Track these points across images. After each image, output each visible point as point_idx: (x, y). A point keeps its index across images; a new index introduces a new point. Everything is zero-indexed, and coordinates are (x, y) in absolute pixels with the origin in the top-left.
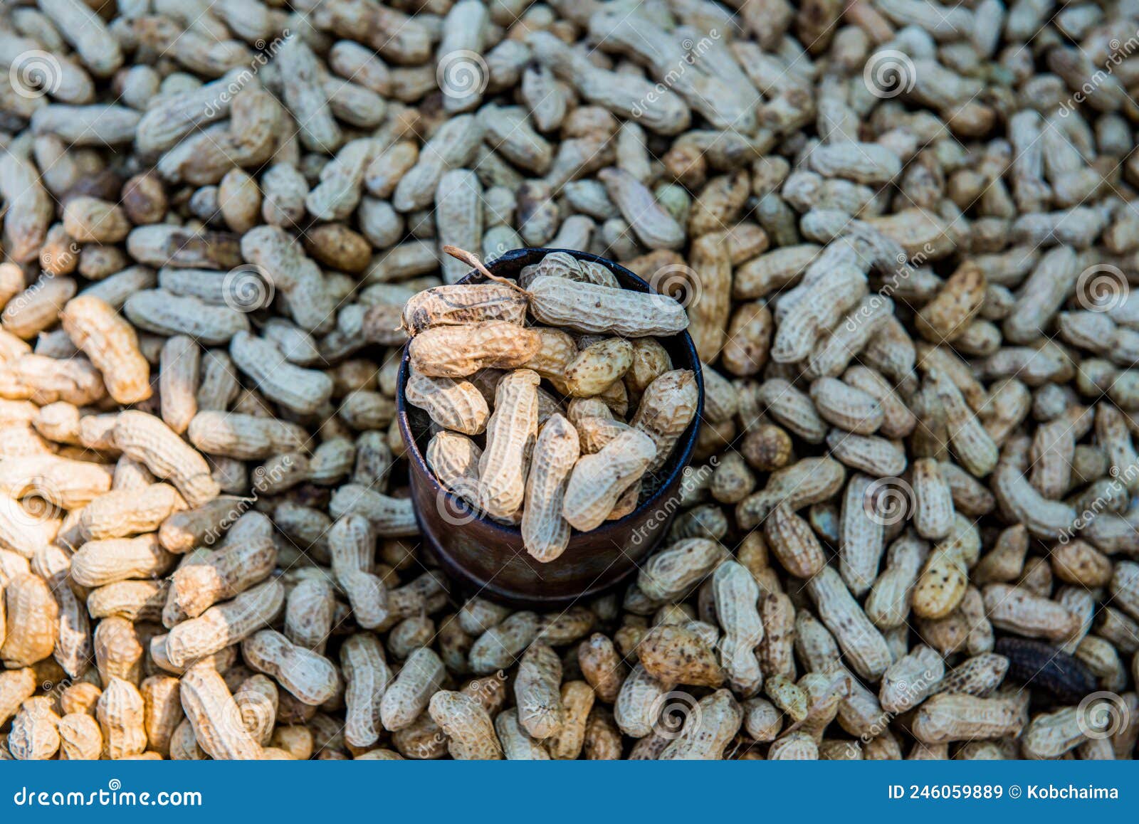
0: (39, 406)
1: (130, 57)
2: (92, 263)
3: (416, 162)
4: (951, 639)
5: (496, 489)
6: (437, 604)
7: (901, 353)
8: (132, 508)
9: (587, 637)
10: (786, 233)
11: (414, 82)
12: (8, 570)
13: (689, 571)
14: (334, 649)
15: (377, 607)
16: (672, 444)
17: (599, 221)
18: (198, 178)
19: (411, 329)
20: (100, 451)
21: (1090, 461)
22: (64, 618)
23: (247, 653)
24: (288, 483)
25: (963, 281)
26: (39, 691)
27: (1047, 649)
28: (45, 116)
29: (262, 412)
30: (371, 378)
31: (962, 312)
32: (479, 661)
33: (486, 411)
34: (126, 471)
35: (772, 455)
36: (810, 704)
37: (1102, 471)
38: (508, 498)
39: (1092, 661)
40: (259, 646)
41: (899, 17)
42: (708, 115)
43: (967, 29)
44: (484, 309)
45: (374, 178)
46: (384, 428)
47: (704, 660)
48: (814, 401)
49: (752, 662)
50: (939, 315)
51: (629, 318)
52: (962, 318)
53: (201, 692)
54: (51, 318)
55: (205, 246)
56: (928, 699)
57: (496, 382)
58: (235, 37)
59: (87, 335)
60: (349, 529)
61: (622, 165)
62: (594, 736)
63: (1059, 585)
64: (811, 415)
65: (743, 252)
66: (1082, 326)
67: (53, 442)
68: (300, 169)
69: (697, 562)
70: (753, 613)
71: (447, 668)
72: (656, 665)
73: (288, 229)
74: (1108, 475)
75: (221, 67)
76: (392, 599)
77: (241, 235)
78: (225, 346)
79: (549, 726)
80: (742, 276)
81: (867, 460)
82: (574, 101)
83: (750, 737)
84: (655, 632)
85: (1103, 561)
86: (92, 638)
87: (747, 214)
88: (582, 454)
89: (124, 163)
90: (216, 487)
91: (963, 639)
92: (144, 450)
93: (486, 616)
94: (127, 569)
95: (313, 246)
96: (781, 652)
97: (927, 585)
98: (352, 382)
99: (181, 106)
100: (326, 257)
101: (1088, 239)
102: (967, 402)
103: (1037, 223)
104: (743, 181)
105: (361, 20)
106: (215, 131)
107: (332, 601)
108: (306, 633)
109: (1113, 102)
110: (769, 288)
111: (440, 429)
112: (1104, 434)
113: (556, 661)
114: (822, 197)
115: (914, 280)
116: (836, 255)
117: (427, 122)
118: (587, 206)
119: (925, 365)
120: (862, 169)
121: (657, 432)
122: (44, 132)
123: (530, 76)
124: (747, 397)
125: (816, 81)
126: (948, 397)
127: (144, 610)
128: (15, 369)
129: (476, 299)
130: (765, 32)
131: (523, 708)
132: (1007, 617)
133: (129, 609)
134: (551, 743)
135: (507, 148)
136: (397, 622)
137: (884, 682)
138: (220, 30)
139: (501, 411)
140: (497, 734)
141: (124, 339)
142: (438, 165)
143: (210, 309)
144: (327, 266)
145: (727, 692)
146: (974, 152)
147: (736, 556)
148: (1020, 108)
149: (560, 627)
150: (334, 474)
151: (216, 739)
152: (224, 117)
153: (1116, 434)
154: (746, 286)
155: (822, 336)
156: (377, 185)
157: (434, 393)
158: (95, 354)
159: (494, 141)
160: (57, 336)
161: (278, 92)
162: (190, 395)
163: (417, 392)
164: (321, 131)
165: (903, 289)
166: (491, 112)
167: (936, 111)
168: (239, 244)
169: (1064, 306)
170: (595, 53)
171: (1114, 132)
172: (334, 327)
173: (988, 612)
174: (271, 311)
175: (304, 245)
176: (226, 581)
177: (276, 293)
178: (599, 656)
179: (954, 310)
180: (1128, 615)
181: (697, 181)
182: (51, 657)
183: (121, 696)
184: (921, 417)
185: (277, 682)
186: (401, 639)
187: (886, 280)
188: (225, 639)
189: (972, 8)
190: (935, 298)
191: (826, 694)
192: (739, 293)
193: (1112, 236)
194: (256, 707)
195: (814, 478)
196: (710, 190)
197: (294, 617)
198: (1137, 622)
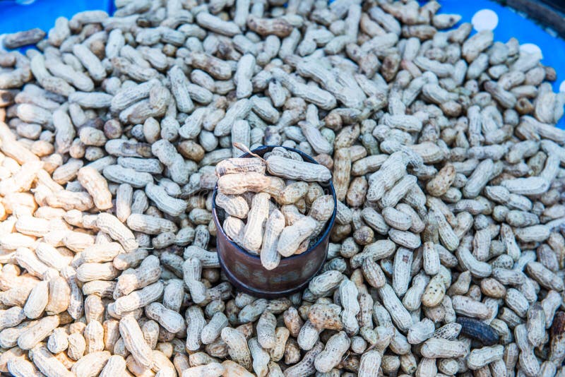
0: (66, 211)
1: (109, 74)
2: (90, 154)
3: (224, 117)
4: (437, 315)
5: (251, 239)
6: (226, 295)
7: (420, 199)
8: (102, 251)
9: (287, 309)
10: (374, 150)
11: (225, 87)
12: (51, 275)
13: (330, 283)
14: (183, 311)
15: (201, 295)
16: (323, 225)
17: (298, 143)
18: (134, 121)
19: (219, 175)
20: (90, 229)
21: (497, 247)
22: (73, 295)
23: (147, 311)
24: (167, 244)
25: (446, 171)
26: (61, 325)
27: (478, 322)
28: (74, 95)
29: (157, 215)
30: (202, 204)
31: (445, 183)
32: (242, 318)
33: (248, 208)
34: (100, 237)
36: (378, 338)
37: (502, 251)
38: (255, 242)
39: (497, 329)
40: (152, 308)
41: (423, 67)
42: (343, 102)
43: (451, 73)
44: (249, 168)
45: (206, 122)
46: (207, 224)
47: (335, 318)
48: (383, 216)
49: (355, 321)
50: (436, 184)
51: (307, 173)
52: (445, 185)
53: (128, 325)
54: (73, 176)
55: (137, 148)
56: (427, 340)
57: (252, 197)
58: (153, 67)
59: (87, 182)
60: (191, 263)
61: (307, 120)
62: (288, 349)
63: (484, 297)
64: (383, 223)
65: (356, 156)
66: (495, 192)
67: (71, 225)
68: (176, 119)
69: (333, 280)
70: (357, 301)
71: (229, 321)
72: (315, 319)
73: (171, 142)
74: (505, 252)
75: (146, 78)
76: (208, 292)
77: (151, 144)
78: (143, 189)
79: (270, 343)
80: (354, 166)
81: (405, 241)
82: (289, 96)
83: (353, 352)
84: (315, 306)
85: (503, 287)
86: (84, 303)
87: (359, 141)
88: (286, 226)
89: (105, 116)
90: (137, 245)
91: (442, 315)
92: (109, 228)
93: (246, 300)
94: (100, 275)
95: (181, 149)
96: (367, 318)
97: (428, 293)
98: (194, 205)
99: (130, 92)
100: (186, 154)
101: (499, 157)
102: (446, 220)
103: (478, 150)
104: (357, 128)
105: (204, 61)
106: (143, 102)
107: (183, 291)
108: (172, 304)
109: (512, 104)
110: (366, 172)
111: (229, 215)
112: (504, 236)
113: (274, 318)
114: (389, 135)
115: (426, 170)
116: (394, 158)
117: (229, 102)
118: (293, 136)
119: (430, 205)
120: (405, 125)
121: (317, 219)
122: (73, 102)
123: (271, 84)
124: (356, 215)
125: (389, 91)
126: (439, 217)
127: (106, 293)
128: (58, 195)
129: (245, 163)
130: (368, 72)
131: (259, 335)
132: (462, 309)
133: (99, 292)
134: (271, 351)
135: (261, 113)
136: (210, 302)
137: (409, 331)
138: (147, 64)
139: (253, 209)
140: (249, 347)
141: (102, 183)
142: (233, 118)
143: (138, 173)
144: (186, 157)
145: (344, 332)
146: (453, 122)
147: (349, 277)
148: (473, 104)
149: (276, 305)
150: (186, 241)
151: (133, 345)
152: (147, 97)
153: (509, 237)
154: (357, 170)
155: (387, 190)
156: (208, 126)
157: (227, 201)
158: (90, 189)
159: (256, 110)
160: (75, 183)
161: (169, 88)
162: (128, 206)
163: (220, 201)
164: (186, 104)
165: (421, 174)
166: (255, 98)
167: (438, 105)
168: (151, 147)
169: (488, 184)
170: (299, 77)
171: (511, 116)
172: (188, 182)
173: (454, 306)
174: (162, 175)
175: (177, 149)
176: (140, 281)
177: (164, 167)
178: (292, 317)
179: (442, 183)
180: (513, 310)
181: (338, 127)
182: (66, 311)
183: (95, 327)
184: (427, 225)
185: (159, 324)
186: (210, 309)
187: (415, 170)
188: (138, 304)
189: (453, 64)
190: (435, 178)
191: (385, 334)
192: (354, 172)
193: (508, 156)
194: (150, 333)
195: (383, 247)
196: (344, 131)
197: (167, 298)
198: (516, 314)
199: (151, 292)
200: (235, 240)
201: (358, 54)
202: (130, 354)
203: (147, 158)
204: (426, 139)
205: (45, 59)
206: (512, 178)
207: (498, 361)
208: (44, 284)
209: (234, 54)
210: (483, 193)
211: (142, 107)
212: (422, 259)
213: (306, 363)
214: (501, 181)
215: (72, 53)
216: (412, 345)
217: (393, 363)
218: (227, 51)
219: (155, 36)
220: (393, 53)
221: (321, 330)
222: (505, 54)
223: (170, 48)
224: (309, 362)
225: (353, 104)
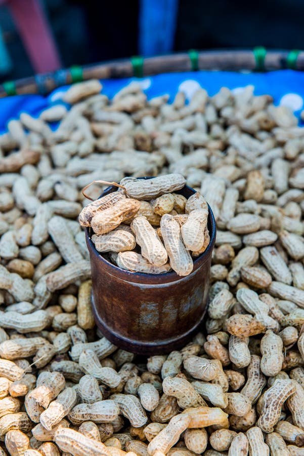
5: (157, 252)
9: (205, 341)
13: (227, 301)
15: (116, 375)
24: (50, 356)
30: (59, 308)
35: (229, 253)
38: (163, 253)
40: (78, 410)
44: (111, 201)
45: (20, 239)
46: (76, 323)
48: (231, 231)
49: (271, 319)
51: (165, 183)
57: (130, 226)
60: (87, 355)
62: (230, 376)
69: (227, 297)
79: (214, 370)
81: (262, 239)
84: (231, 319)
93: (159, 360)
95: (11, 269)
96: (277, 312)
100: (19, 272)
102: (282, 213)
103: (261, 161)
108: (93, 398)
109: (257, 128)
115: (237, 185)
123: (57, 187)
127: (20, 424)
133: (14, 424)
149: (190, 350)
151: (83, 447)
155: (220, 207)
156: (24, 242)
157: (109, 239)
171: (263, 135)
172: (35, 296)
176: (52, 388)
177: (4, 292)
179: (257, 186)
186: (130, 388)
194: (91, 432)
197: (85, 395)
199: (67, 396)
213: (254, 377)
221: (248, 340)
224: (256, 374)
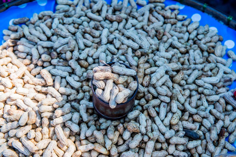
0: (35, 86)
1: (53, 35)
2: (45, 65)
3: (97, 51)
4: (176, 128)
5: (106, 97)
6: (96, 119)
7: (170, 84)
8: (49, 101)
9: (119, 124)
10: (153, 65)
11: (97, 40)
12: (29, 110)
13: (135, 115)
14: (79, 124)
15: (86, 118)
16: (133, 92)
17: (124, 62)
18: (62, 52)
19: (94, 72)
20: (44, 93)
21: (199, 103)
22: (37, 117)
23: (65, 124)
24: (74, 99)
25: (180, 73)
26: (32, 129)
27: (191, 131)
28: (40, 42)
29: (70, 88)
30: (87, 84)
32: (102, 127)
33: (105, 85)
34: (49, 96)
35: (149, 98)
36: (153, 136)
37: (201, 104)
39: (199, 134)
40: (67, 123)
41: (172, 35)
42: (142, 47)
43: (183, 37)
44: (105, 70)
45: (90, 53)
46: (89, 92)
47: (137, 128)
48: (156, 90)
49: (145, 129)
50: (176, 79)
51: (127, 72)
52: (180, 79)
53: (58, 129)
54: (38, 72)
55: (63, 62)
56: (172, 137)
57: (106, 81)
58: (70, 32)
59: (44, 75)
60: (82, 106)
61: (128, 53)
62: (119, 140)
63: (194, 121)
64: (156, 93)
65: (146, 67)
66: (199, 82)
67: (37, 91)
68: (78, 52)
69: (137, 114)
70: (145, 122)
71: (97, 129)
72: (129, 128)
73: (76, 60)
74: (202, 105)
75: (67, 36)
76: (89, 117)
78: (65, 78)
79: (112, 137)
80: (146, 71)
81: (164, 100)
82: (121, 44)
83: (144, 141)
84: (129, 123)
85: (201, 118)
86: (41, 120)
87: (147, 62)
88: (119, 92)
89: (51, 50)
90: (62, 99)
91: (178, 128)
92: (52, 92)
93: (103, 121)
94: (47, 110)
95: (80, 63)
96: (149, 128)
97: (173, 119)
98: (84, 84)
99: (61, 41)
100: (82, 65)
101: (200, 69)
102: (180, 92)
103: (193, 66)
104: (147, 57)
105: (89, 30)
106: (66, 45)
107: (79, 117)
108: (75, 121)
109: (206, 49)
110: (150, 73)
111: (97, 88)
112: (202, 99)
113: (114, 128)
114: (159, 60)
115: (173, 73)
116: (161, 68)
117: (98, 46)
118: (122, 59)
119: (174, 86)
120: (165, 56)
121: (131, 90)
122: (39, 45)
123: (115, 40)
124: (146, 89)
125: (159, 43)
126: (177, 91)
127: (50, 117)
128: (32, 79)
129: (104, 68)
130: (152, 36)
131: (108, 134)
132: (185, 126)
133: (47, 116)
134: (112, 140)
135: (110, 50)
136: (89, 121)
137: (165, 134)
138: (67, 31)
139: (107, 85)
140: (104, 138)
141: (49, 76)
142: (100, 52)
143: (63, 72)
144: (82, 66)
145: (140, 133)
146: (183, 56)
147: (143, 113)
148: (191, 49)
149: (115, 123)
150: (81, 98)
151: (60, 136)
152: (67, 43)
153: (204, 99)
154: (146, 72)
155: (158, 80)
156: (90, 55)
157: (97, 82)
158: (45, 78)
160: (39, 75)
161: (76, 40)
162: (59, 85)
163: (94, 82)
164: (82, 46)
165: (171, 75)
166: (108, 45)
167: (178, 49)
168: (68, 62)
169: (196, 79)
170: (125, 37)
171: (206, 54)
172: (82, 76)
173: (182, 125)
174: (72, 73)
175: (78, 63)
176: (63, 112)
177: (73, 70)
178: (121, 127)
179: (179, 78)
180: (205, 127)
181: (140, 56)
182: (35, 123)
183: (45, 129)
184: (173, 94)
185: (70, 129)
186: (90, 124)
187: (168, 73)
188: (62, 121)
189: (184, 34)
190: (176, 76)
191: (156, 134)
192: (145, 73)
193: (204, 68)
194: (66, 132)
195: (156, 102)
196: (141, 58)
197: (73, 119)
198: (206, 128)
199: (67, 117)
200: (99, 97)
201: (148, 29)
202: (58, 140)
203: (67, 66)
204: (173, 61)
205: (29, 28)
206: (206, 77)
207: (199, 146)
208: (26, 113)
209: (101, 28)
210: (194, 83)
211: (65, 47)
212: (171, 107)
213: (125, 145)
214: (201, 78)
215: (39, 26)
216: (166, 139)
217: (159, 146)
218: (98, 27)
219: (71, 21)
220: (161, 29)
221: (131, 132)
222: (204, 31)
223: (76, 25)
224: (127, 144)
225: (145, 48)
